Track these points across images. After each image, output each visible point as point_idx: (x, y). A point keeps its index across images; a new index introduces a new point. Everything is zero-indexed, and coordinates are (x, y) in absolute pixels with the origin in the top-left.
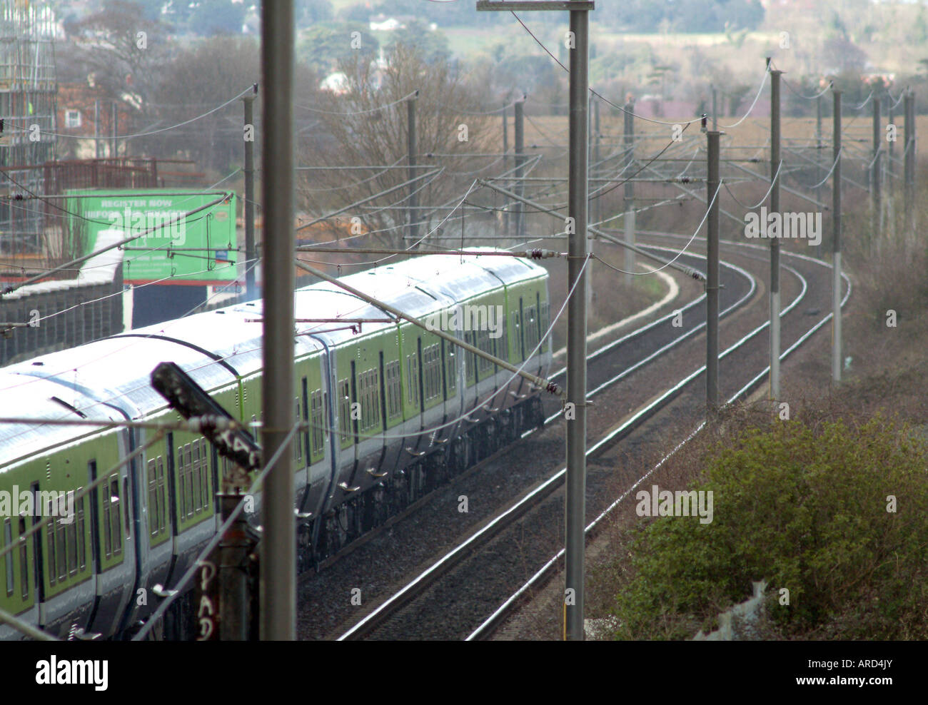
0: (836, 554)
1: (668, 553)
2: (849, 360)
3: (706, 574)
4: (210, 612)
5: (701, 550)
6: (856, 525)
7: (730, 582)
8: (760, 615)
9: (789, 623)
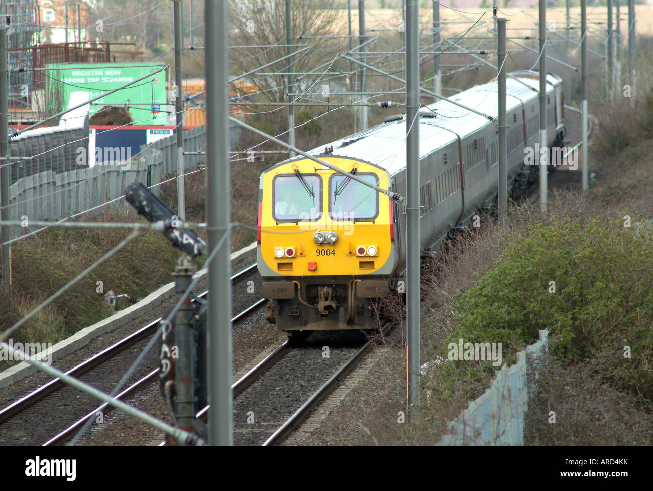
0: (597, 310)
1: (480, 310)
2: (593, 175)
3: (506, 324)
4: (169, 355)
5: (503, 308)
6: (611, 289)
7: (523, 330)
8: (545, 353)
9: (565, 358)
